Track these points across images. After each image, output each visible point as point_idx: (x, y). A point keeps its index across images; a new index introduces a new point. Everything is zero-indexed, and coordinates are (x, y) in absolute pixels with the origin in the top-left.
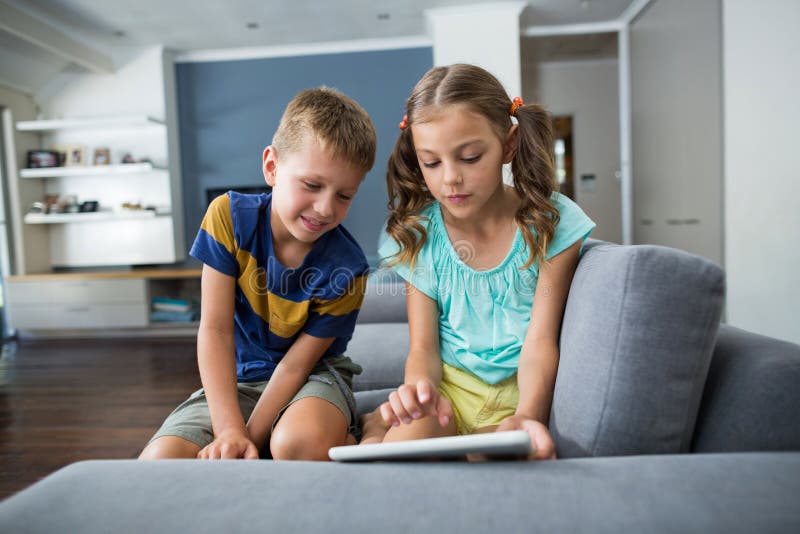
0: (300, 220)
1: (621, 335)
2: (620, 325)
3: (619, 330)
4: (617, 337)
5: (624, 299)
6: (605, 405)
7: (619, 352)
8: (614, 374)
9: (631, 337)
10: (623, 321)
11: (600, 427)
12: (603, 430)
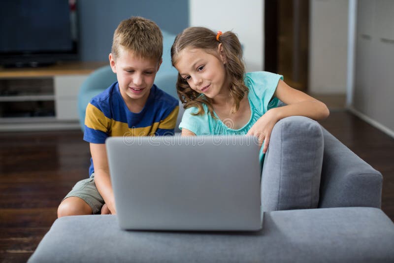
0: (129, 89)
1: (282, 159)
2: (281, 154)
3: (281, 156)
4: (281, 160)
5: (281, 144)
6: (280, 187)
7: (282, 166)
8: (282, 174)
9: (286, 159)
10: (283, 153)
11: (279, 196)
12: (280, 197)
